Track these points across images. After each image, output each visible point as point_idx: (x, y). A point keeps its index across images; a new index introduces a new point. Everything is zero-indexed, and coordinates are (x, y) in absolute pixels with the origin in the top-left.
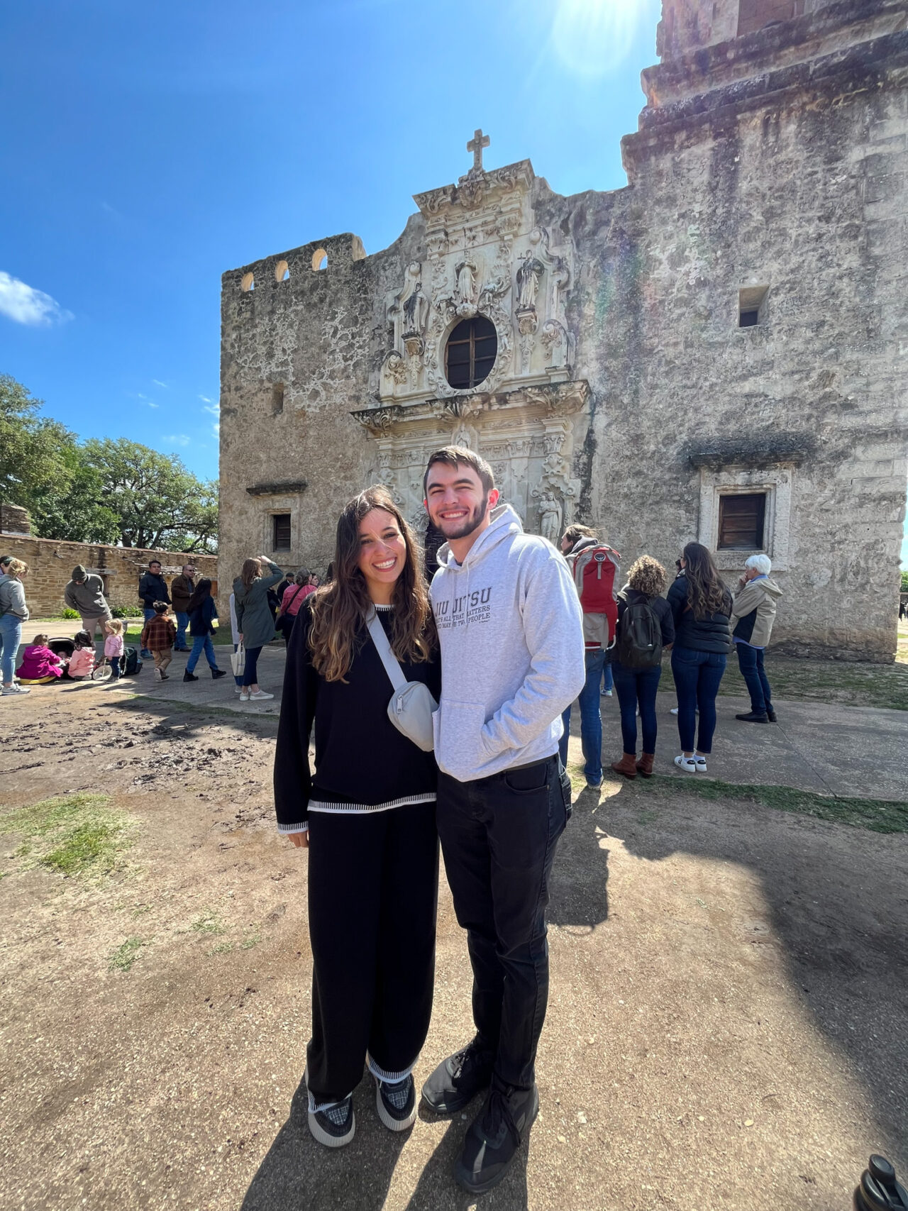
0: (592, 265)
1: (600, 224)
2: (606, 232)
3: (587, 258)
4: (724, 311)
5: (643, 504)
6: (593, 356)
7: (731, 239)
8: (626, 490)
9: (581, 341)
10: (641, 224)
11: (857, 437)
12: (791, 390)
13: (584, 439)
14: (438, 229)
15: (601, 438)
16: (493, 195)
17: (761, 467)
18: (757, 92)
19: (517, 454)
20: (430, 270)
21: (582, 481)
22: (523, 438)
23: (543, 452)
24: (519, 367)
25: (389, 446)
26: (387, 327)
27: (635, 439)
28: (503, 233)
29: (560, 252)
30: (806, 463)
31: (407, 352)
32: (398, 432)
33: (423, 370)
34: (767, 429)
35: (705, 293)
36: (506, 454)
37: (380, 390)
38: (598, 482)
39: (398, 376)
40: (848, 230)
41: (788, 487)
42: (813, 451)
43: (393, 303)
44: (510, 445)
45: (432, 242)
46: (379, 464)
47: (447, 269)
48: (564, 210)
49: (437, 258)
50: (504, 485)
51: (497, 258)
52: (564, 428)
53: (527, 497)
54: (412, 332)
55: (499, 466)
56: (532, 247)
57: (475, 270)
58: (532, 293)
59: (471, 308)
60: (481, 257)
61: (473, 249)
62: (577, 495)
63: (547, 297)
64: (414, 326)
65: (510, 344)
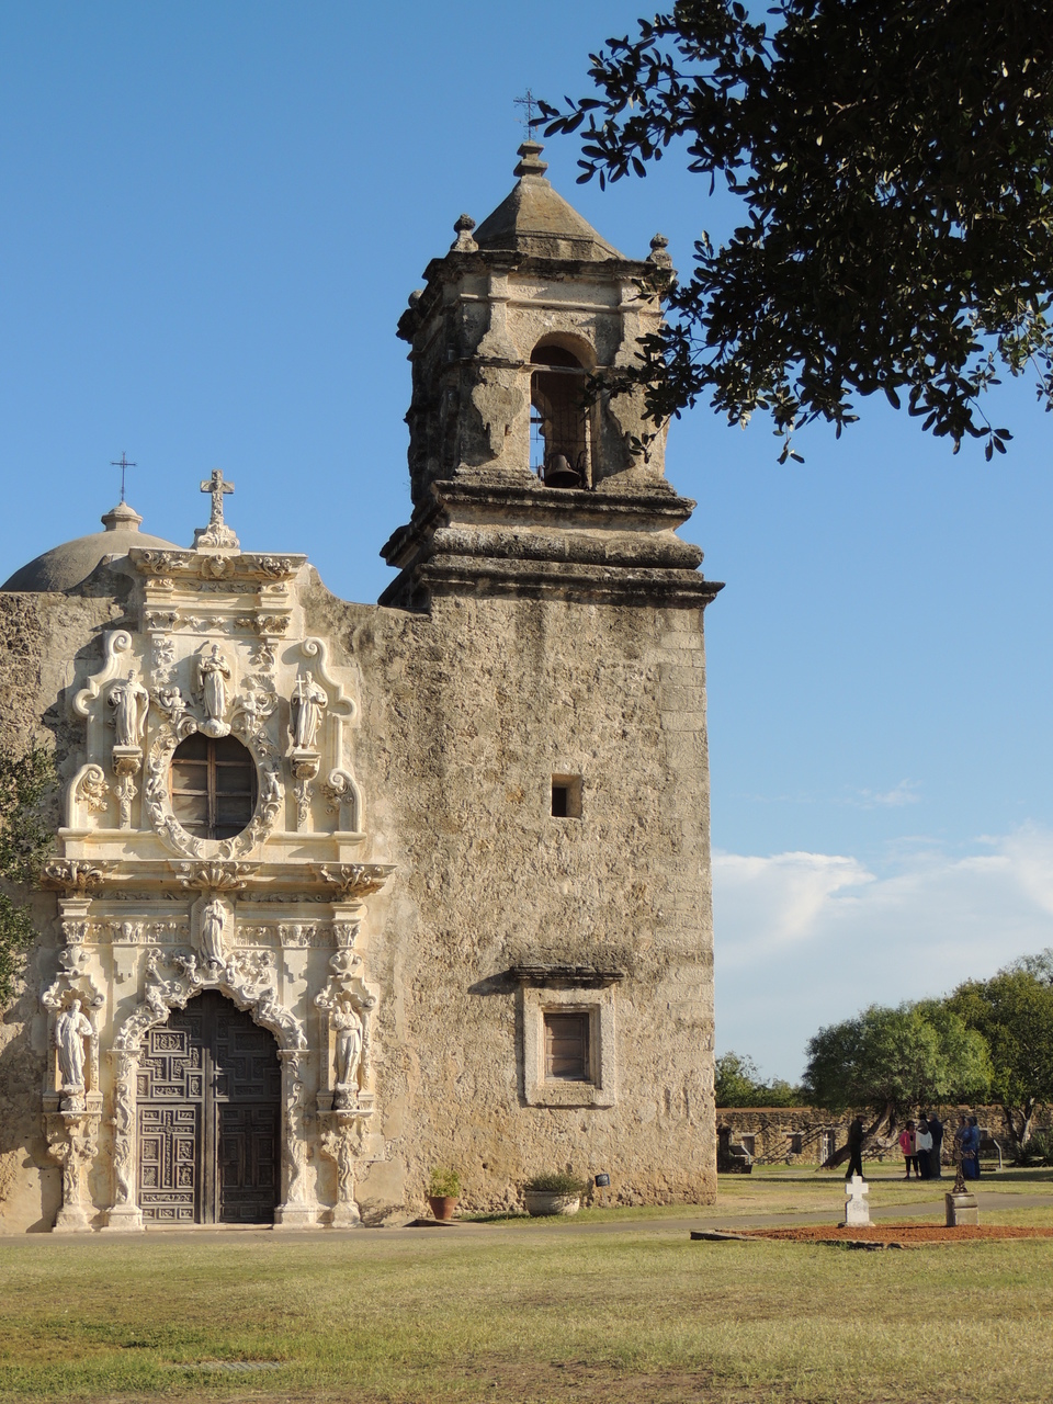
0: (384, 702)
1: (391, 655)
2: (398, 666)
3: (377, 691)
4: (538, 797)
5: (459, 1020)
6: (389, 821)
7: (541, 715)
8: (437, 1001)
9: (373, 799)
10: (445, 669)
11: (668, 958)
12: (606, 898)
13: (383, 930)
14: (164, 597)
15: (404, 931)
16: (249, 576)
17: (586, 985)
18: (559, 557)
19: (291, 944)
20: (148, 652)
21: (382, 986)
22: (303, 923)
23: (328, 942)
24: (293, 823)
25: (83, 913)
26: (67, 716)
27: (446, 937)
28: (266, 632)
29: (342, 676)
30: (625, 982)
31: (115, 768)
32: (96, 890)
33: (139, 800)
34: (587, 939)
35: (515, 770)
36: (274, 940)
37: (63, 821)
38: (403, 990)
39: (96, 801)
40: (648, 734)
41: (614, 1009)
42: (631, 969)
43: (85, 684)
44: (284, 930)
45: (157, 617)
46: (63, 938)
47: (175, 658)
48: (345, 622)
49: (162, 637)
50: (273, 984)
51: (253, 662)
52: (360, 915)
53: (307, 1005)
54: (130, 746)
55: (264, 957)
56: (305, 660)
57: (227, 675)
58: (313, 730)
59: (222, 728)
60: (232, 656)
61: (219, 643)
62: (375, 1005)
63: (327, 732)
64: (132, 735)
65: (281, 789)
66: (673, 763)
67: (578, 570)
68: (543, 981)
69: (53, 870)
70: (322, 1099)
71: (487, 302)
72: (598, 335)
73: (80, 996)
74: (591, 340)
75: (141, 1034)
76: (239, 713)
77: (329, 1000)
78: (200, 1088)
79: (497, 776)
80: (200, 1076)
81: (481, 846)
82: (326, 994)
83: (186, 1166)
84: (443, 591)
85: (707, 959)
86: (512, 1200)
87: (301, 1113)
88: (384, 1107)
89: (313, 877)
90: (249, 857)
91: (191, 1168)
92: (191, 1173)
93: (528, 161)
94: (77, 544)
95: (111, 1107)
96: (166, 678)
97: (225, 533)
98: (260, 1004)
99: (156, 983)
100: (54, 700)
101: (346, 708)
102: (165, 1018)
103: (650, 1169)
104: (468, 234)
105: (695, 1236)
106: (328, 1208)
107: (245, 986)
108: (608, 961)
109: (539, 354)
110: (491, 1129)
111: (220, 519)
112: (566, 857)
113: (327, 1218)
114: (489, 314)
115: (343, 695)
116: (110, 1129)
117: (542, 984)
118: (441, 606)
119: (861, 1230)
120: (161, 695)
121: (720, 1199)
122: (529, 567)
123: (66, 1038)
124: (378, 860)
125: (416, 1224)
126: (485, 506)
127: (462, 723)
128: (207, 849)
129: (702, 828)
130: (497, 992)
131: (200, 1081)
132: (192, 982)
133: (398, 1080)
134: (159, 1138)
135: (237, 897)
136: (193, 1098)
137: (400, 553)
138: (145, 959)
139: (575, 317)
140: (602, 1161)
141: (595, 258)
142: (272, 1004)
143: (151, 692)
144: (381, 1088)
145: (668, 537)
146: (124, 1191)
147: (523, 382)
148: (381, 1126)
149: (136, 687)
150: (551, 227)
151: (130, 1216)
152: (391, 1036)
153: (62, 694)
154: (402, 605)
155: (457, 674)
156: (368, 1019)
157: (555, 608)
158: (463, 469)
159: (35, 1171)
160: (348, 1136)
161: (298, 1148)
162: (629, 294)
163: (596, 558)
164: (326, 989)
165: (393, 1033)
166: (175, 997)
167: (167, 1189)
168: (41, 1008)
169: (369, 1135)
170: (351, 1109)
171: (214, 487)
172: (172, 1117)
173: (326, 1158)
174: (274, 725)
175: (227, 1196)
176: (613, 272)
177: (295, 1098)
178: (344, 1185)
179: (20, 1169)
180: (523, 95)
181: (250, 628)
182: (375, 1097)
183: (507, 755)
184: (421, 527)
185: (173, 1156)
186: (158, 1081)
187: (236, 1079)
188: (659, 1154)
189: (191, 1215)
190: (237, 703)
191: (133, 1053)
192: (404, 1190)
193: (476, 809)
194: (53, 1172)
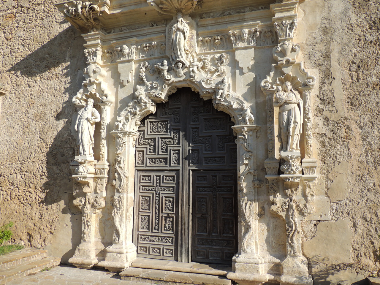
13: (319, 26)
19: (241, 45)
21: (320, 71)
22: (249, 27)
23: (270, 38)
25: (97, 42)
36: (227, 44)
38: (340, 72)
44: (234, 35)
52: (296, 13)
53: (255, 90)
55: (220, 58)
62: (315, 85)
70: (269, 165)
77: (272, 84)
78: (179, 159)
80: (179, 151)
82: (269, 79)
83: (169, 217)
87: (251, 178)
91: (173, 218)
92: (172, 222)
95: (114, 172)
102: (152, 109)
106: (278, 261)
107: (204, 79)
116: (114, 189)
131: (178, 154)
133: (340, 149)
134: (151, 195)
135: (200, 18)
136: (174, 166)
144: (324, 156)
146: (118, 234)
148: (325, 189)
152: (331, 111)
156: (308, 96)
159: (69, 216)
160: (295, 198)
164: (269, 75)
165: (333, 109)
166: (157, 94)
167: (156, 233)
169: (315, 197)
170: (295, 174)
172: (160, 180)
173: (275, 216)
175: (199, 241)
177: (246, 165)
178: (292, 242)
179: (61, 214)
182: (319, 164)
185: (160, 209)
186: (151, 155)
187: (205, 152)
189: (172, 254)
192: (352, 248)
194: (79, 217)
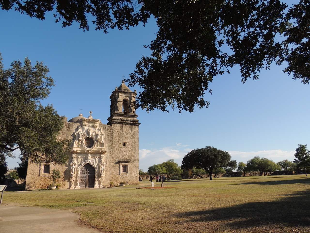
1: (108, 130)
2: (108, 131)
3: (106, 133)
4: (122, 144)
5: (113, 166)
6: (107, 146)
7: (123, 136)
8: (111, 164)
9: (106, 144)
10: (113, 131)
11: (135, 160)
12: (129, 154)
13: (106, 157)
14: (85, 123)
15: (108, 157)
16: (94, 121)
17: (126, 163)
18: (125, 120)
19: (97, 158)
20: (83, 129)
22: (98, 156)
23: (100, 158)
24: (97, 146)
25: (75, 155)
26: (74, 135)
27: (112, 158)
28: (95, 127)
29: (103, 132)
30: (130, 162)
31: (79, 140)
32: (76, 153)
33: (81, 144)
34: (126, 158)
35: (120, 141)
36: (95, 158)
37: (73, 146)
38: (108, 163)
39: (77, 144)
40: (133, 138)
41: (129, 165)
42: (131, 161)
43: (76, 132)
45: (84, 125)
46: (73, 158)
47: (86, 129)
48: (103, 126)
49: (84, 127)
50: (94, 163)
51: (94, 130)
52: (104, 156)
53: (98, 165)
54: (81, 138)
55: (94, 160)
56: (99, 130)
57: (91, 131)
58: (100, 137)
59: (90, 137)
60: (92, 129)
61: (90, 128)
62: (105, 165)
63: (101, 137)
64: (81, 137)
65: (96, 143)
66: (135, 141)
67: (127, 122)
68: (122, 162)
69: (72, 151)
71: (118, 95)
72: (129, 99)
73: (74, 164)
74: (128, 100)
75: (80, 168)
76: (92, 135)
79: (118, 142)
80: (86, 172)
81: (116, 149)
84: (113, 123)
85: (138, 160)
86: (118, 185)
87: (97, 176)
88: (105, 175)
89: (99, 152)
90: (93, 150)
92: (85, 182)
93: (123, 82)
94: (76, 117)
95: (77, 175)
96: (85, 131)
97: (91, 117)
98: (93, 165)
99: (82, 163)
100: (73, 133)
101: (103, 135)
102: (83, 166)
103: (132, 181)
104: (117, 89)
105: (137, 188)
107: (92, 163)
108: (129, 160)
109: (123, 101)
110: (116, 177)
111: (91, 116)
112: (125, 150)
113: (99, 187)
114: (119, 97)
115: (103, 134)
116: (77, 178)
117: (122, 163)
118: (113, 125)
119: (153, 187)
120: (84, 133)
121: (139, 184)
122: (122, 121)
123: (72, 168)
124: (106, 150)
125: (108, 187)
126: (118, 115)
127: (115, 136)
128: (88, 149)
129: (138, 147)
130: (117, 163)
132: (86, 163)
133: (107, 172)
134: (82, 179)
135: (91, 154)
136: (86, 174)
137: (109, 119)
138: (81, 160)
139: (127, 97)
140: (127, 181)
141: (129, 92)
142: (94, 165)
143: (83, 133)
144: (105, 173)
145: (135, 119)
146: (78, 184)
147: (122, 103)
149: (82, 132)
150: (125, 88)
151: (78, 187)
153: (74, 133)
154: (109, 125)
155: (114, 132)
157: (124, 125)
158: (115, 111)
159: (68, 182)
160: (102, 178)
161: (96, 180)
162: (132, 95)
163: (128, 121)
165: (107, 168)
166: (84, 164)
167: (82, 184)
168: (70, 165)
169: (104, 178)
170: (102, 175)
171: (90, 112)
172: (83, 177)
173: (99, 181)
174: (96, 136)
175: (89, 185)
176: (131, 93)
177: (96, 174)
178: (101, 183)
179: (67, 182)
180: (123, 76)
181: (94, 127)
183: (119, 140)
184: (111, 117)
185: (83, 181)
186: (82, 173)
187: (90, 172)
188: (133, 180)
189: (85, 187)
190: (92, 134)
191: (80, 170)
192: (107, 184)
193: (116, 145)
194: (70, 183)
